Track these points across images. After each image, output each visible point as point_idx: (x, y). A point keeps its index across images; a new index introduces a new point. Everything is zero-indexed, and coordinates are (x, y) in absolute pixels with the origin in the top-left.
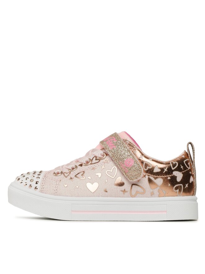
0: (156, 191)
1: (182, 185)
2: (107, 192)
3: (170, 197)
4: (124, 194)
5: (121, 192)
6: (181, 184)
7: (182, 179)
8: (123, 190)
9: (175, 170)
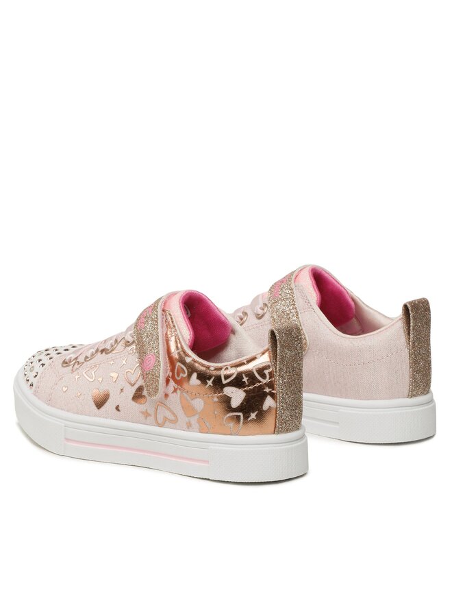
0: (194, 420)
1: (241, 414)
2: (119, 410)
3: (218, 435)
4: (146, 418)
5: (141, 415)
6: (240, 412)
7: (242, 404)
8: (144, 410)
9: (229, 384)
